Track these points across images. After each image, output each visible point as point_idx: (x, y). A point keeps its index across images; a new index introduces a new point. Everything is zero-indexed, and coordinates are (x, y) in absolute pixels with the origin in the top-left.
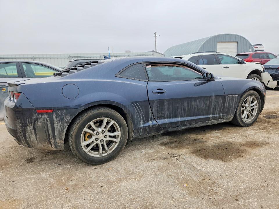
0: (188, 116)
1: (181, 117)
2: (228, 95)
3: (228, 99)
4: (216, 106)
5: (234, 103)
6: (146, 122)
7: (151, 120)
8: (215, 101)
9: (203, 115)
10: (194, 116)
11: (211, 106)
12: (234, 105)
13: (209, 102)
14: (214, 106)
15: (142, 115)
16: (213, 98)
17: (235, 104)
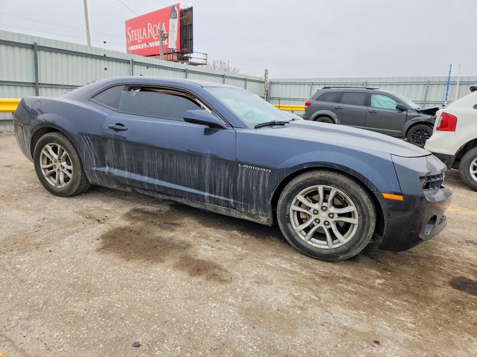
0: (161, 179)
1: (149, 176)
2: (242, 164)
3: (244, 173)
4: (215, 177)
5: (261, 185)
6: (101, 166)
7: (109, 166)
8: (212, 168)
9: (191, 187)
10: (171, 182)
11: (204, 175)
12: (261, 190)
13: (200, 167)
14: (211, 177)
15: (94, 154)
16: (208, 162)
17: (264, 188)
